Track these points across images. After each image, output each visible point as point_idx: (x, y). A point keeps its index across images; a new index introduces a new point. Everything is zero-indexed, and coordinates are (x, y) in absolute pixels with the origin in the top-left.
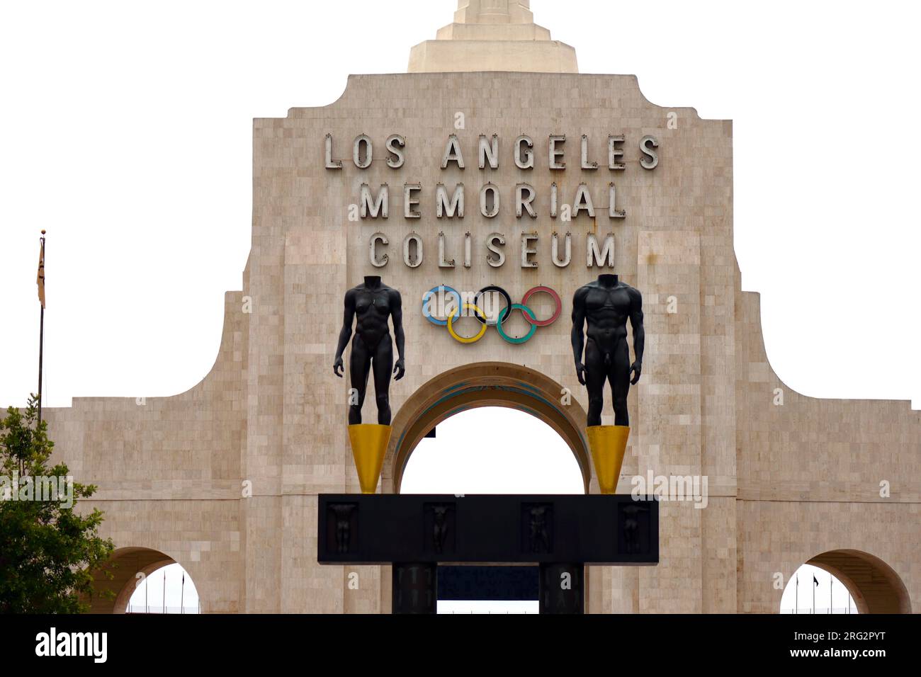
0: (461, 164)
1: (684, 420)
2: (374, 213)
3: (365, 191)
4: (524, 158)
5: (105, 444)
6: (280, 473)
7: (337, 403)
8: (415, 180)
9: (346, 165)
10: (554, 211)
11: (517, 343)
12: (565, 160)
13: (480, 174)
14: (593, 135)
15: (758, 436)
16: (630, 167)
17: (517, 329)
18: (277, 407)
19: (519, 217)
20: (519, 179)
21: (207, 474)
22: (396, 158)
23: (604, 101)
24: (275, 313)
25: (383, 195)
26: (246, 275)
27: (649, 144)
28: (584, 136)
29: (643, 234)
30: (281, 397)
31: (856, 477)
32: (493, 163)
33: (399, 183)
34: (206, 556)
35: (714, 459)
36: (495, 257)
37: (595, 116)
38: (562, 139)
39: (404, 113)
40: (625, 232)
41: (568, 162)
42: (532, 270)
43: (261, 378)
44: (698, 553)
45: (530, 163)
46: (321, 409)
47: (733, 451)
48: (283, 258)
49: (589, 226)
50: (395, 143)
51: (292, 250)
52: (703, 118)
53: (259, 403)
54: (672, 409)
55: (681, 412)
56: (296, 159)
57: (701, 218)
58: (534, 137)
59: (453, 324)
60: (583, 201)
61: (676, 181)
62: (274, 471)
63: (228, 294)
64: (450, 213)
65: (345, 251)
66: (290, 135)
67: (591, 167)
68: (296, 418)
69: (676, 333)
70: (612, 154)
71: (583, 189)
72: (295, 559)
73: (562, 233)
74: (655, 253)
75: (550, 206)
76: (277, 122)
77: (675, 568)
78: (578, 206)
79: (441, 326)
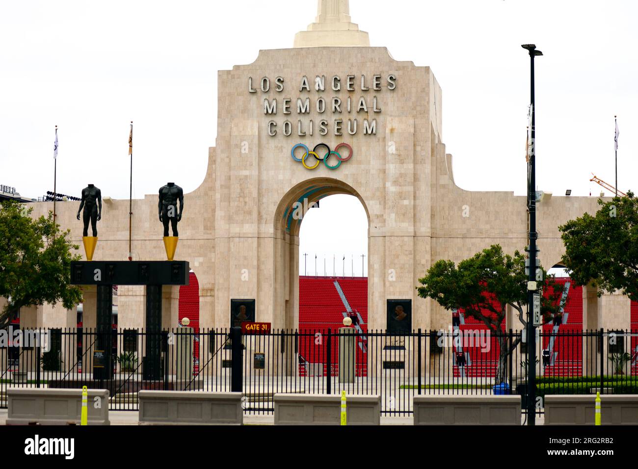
0: (308, 89)
1: (406, 202)
2: (270, 112)
3: (266, 102)
4: (336, 86)
6: (229, 228)
7: (254, 196)
8: (288, 96)
9: (258, 90)
10: (349, 109)
11: (333, 169)
12: (354, 86)
13: (317, 93)
14: (367, 75)
15: (443, 208)
16: (383, 89)
17: (333, 162)
18: (227, 198)
19: (334, 112)
20: (334, 95)
21: (201, 228)
22: (279, 87)
23: (372, 59)
24: (227, 157)
25: (274, 104)
27: (391, 78)
28: (363, 75)
29: (389, 119)
30: (230, 194)
31: (488, 227)
32: (323, 88)
33: (281, 98)
34: (201, 264)
35: (420, 219)
36: (323, 131)
37: (368, 66)
38: (353, 77)
39: (284, 67)
40: (381, 118)
41: (356, 87)
42: (340, 136)
43: (222, 186)
44: (412, 261)
45: (339, 88)
46: (247, 199)
47: (429, 215)
48: (230, 132)
49: (365, 116)
50: (279, 80)
51: (234, 129)
52: (416, 66)
53: (221, 197)
54: (401, 197)
55: (404, 199)
56: (237, 88)
57: (415, 111)
58: (341, 76)
59: (304, 161)
60: (362, 104)
61: (404, 95)
62: (227, 226)
63: (210, 148)
64: (303, 111)
65: (257, 129)
66: (234, 78)
67: (366, 89)
68: (236, 203)
69: (403, 163)
70: (375, 83)
71: (362, 99)
72: (236, 265)
73: (353, 119)
74: (394, 127)
75: (347, 107)
76: (228, 72)
77: (401, 268)
78: (360, 107)
79: (300, 162)
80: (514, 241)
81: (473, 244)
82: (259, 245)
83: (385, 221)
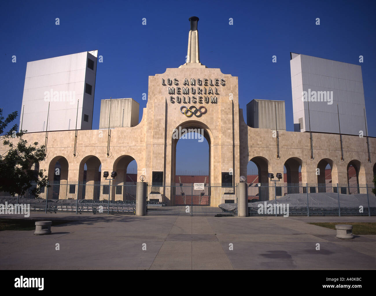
0: (187, 84)
1: (229, 131)
2: (171, 92)
3: (170, 88)
5: (121, 136)
6: (153, 140)
7: (163, 127)
8: (179, 87)
9: (166, 84)
10: (205, 93)
11: (198, 117)
13: (191, 85)
16: (219, 84)
18: (152, 128)
19: (198, 93)
20: (199, 86)
22: (175, 83)
23: (214, 73)
25: (173, 89)
27: (222, 80)
28: (210, 79)
31: (261, 143)
33: (176, 87)
35: (235, 138)
36: (194, 101)
37: (212, 76)
38: (206, 79)
39: (177, 75)
40: (218, 96)
41: (208, 83)
42: (201, 103)
43: (149, 123)
46: (160, 129)
47: (239, 137)
49: (211, 95)
50: (176, 80)
51: (155, 100)
54: (227, 129)
56: (156, 83)
57: (232, 94)
58: (201, 79)
59: (185, 113)
61: (227, 87)
64: (185, 92)
65: (165, 100)
66: (155, 79)
67: (212, 84)
68: (156, 130)
69: (228, 115)
70: (216, 82)
71: (210, 88)
72: (155, 157)
73: (206, 96)
74: (224, 100)
76: (153, 77)
77: (228, 159)
79: (183, 113)
80: (271, 149)
81: (255, 150)
82: (165, 148)
83: (220, 139)
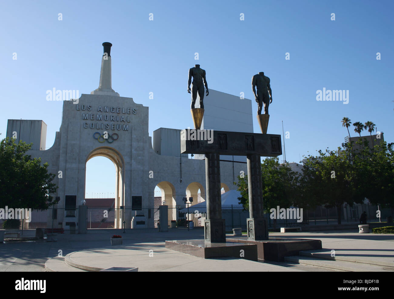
0: (101, 111)
1: (140, 158)
2: (85, 118)
3: (84, 114)
4: (113, 111)
9: (80, 109)
11: (110, 143)
14: (125, 108)
18: (66, 153)
23: (127, 102)
24: (66, 135)
26: (61, 129)
29: (133, 125)
30: (67, 151)
32: (107, 111)
36: (107, 128)
37: (125, 104)
38: (120, 108)
40: (130, 124)
41: (121, 112)
42: (114, 130)
46: (74, 153)
47: (148, 163)
48: (68, 125)
49: (124, 123)
52: (144, 106)
53: (62, 152)
55: (139, 156)
57: (143, 123)
58: (115, 107)
59: (99, 139)
60: (123, 119)
62: (65, 164)
63: (56, 132)
64: (99, 119)
65: (80, 125)
66: (70, 104)
67: (124, 113)
68: (69, 155)
69: (139, 142)
70: (128, 111)
71: (123, 117)
72: (68, 181)
75: (117, 119)
76: (68, 101)
78: (122, 119)
79: (97, 139)
81: (162, 175)
82: (78, 173)
83: (131, 165)
